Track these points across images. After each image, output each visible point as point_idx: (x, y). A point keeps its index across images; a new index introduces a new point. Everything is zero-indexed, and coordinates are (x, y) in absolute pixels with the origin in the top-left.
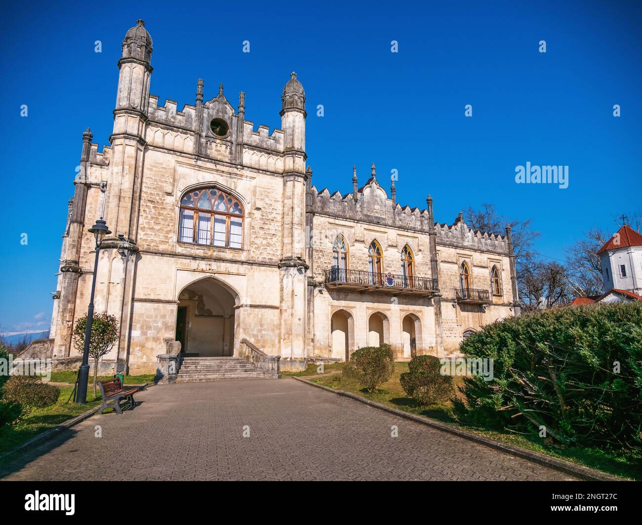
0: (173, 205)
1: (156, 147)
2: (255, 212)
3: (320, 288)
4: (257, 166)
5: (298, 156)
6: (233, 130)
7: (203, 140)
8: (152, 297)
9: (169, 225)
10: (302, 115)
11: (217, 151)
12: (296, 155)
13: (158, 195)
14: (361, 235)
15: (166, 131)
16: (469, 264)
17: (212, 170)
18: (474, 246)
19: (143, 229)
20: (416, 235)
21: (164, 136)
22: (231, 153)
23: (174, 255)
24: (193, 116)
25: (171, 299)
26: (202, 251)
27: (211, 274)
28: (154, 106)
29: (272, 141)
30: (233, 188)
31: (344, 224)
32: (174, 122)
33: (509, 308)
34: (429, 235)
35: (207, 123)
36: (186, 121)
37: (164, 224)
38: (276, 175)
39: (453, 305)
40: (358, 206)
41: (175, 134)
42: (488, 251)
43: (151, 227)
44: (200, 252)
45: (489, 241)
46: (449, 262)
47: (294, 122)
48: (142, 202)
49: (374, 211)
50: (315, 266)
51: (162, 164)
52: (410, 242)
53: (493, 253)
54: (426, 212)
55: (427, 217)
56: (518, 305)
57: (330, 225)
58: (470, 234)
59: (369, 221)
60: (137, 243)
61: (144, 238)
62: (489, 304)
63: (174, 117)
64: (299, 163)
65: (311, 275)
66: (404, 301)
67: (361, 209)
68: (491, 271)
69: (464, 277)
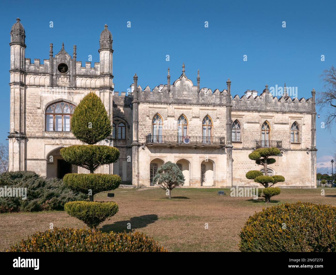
0: (41, 113)
1: (31, 86)
3: (143, 147)
4: (85, 86)
5: (106, 77)
6: (70, 68)
7: (54, 77)
8: (35, 158)
9: (40, 124)
10: (108, 52)
11: (62, 81)
12: (105, 77)
13: (34, 109)
14: (172, 112)
15: (35, 76)
16: (271, 123)
18: (277, 109)
19: (28, 127)
20: (215, 108)
21: (34, 79)
22: (70, 82)
23: (43, 138)
24: (48, 65)
25: (43, 158)
26: (58, 134)
27: (62, 146)
28: (28, 64)
29: (93, 70)
30: (71, 100)
31: (160, 107)
32: (39, 71)
33: (306, 152)
34: (226, 107)
35: (56, 68)
36: (45, 69)
37: (37, 124)
38: (95, 89)
40: (171, 94)
41: (40, 76)
42: (291, 112)
43: (31, 125)
44: (56, 135)
45: (293, 104)
46: (252, 123)
47: (104, 57)
48: (27, 114)
49: (183, 95)
50: (140, 134)
51: (34, 93)
52: (210, 113)
53: (295, 112)
54: (225, 91)
55: (225, 95)
56: (313, 150)
57: (150, 109)
58: (274, 101)
59: (179, 102)
60: (25, 134)
61: (29, 131)
62: (286, 150)
63: (38, 68)
64: (107, 81)
65: (136, 140)
66: (203, 152)
67: (173, 96)
68: (292, 126)
69: (265, 132)
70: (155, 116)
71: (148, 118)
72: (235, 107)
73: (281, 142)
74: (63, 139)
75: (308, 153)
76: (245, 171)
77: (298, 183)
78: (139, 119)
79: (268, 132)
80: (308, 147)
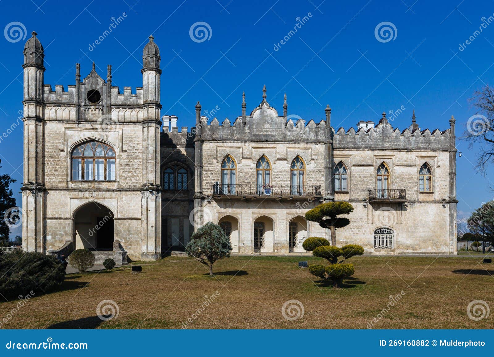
0: (65, 158)
1: (51, 121)
2: (122, 154)
3: (209, 200)
4: (123, 121)
6: (104, 96)
7: (82, 109)
8: (57, 216)
9: (63, 171)
10: (154, 72)
11: (92, 114)
13: (55, 152)
14: (248, 153)
15: (57, 108)
16: (390, 165)
17: (90, 129)
18: (399, 145)
19: (48, 175)
20: (308, 146)
21: (56, 112)
22: (103, 114)
23: (68, 189)
24: (74, 93)
25: (68, 216)
26: (87, 185)
27: (93, 200)
28: (48, 92)
29: (134, 98)
30: (105, 139)
31: (232, 146)
32: (61, 100)
33: (441, 204)
34: (325, 144)
35: (84, 96)
36: (70, 97)
37: (60, 171)
38: (137, 124)
39: (364, 206)
40: (246, 128)
41: (63, 108)
42: (419, 149)
43: (52, 173)
44: (86, 186)
45: (422, 138)
46: (363, 165)
48: (46, 159)
49: (264, 130)
50: (204, 182)
51: (56, 131)
52: (301, 153)
53: (425, 150)
54: (323, 122)
55: (323, 127)
56: (453, 201)
57: (218, 149)
58: (394, 134)
59: (258, 139)
60: (44, 185)
61: (49, 181)
62: (413, 202)
63: (61, 97)
64: (152, 112)
65: (199, 191)
66: (292, 206)
67: (250, 130)
68: (421, 169)
69: (382, 178)
70: (225, 158)
71: (215, 161)
72: (339, 144)
73: (404, 191)
74: (94, 190)
75: (444, 206)
76: (352, 231)
77: (430, 248)
78: (204, 162)
79: (386, 177)
80: (444, 198)
